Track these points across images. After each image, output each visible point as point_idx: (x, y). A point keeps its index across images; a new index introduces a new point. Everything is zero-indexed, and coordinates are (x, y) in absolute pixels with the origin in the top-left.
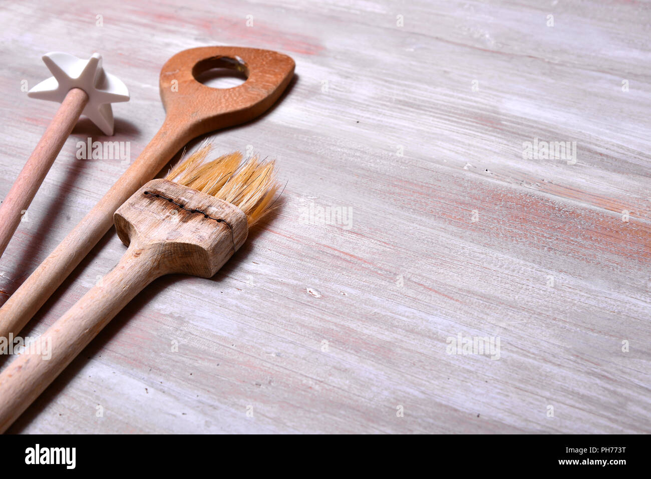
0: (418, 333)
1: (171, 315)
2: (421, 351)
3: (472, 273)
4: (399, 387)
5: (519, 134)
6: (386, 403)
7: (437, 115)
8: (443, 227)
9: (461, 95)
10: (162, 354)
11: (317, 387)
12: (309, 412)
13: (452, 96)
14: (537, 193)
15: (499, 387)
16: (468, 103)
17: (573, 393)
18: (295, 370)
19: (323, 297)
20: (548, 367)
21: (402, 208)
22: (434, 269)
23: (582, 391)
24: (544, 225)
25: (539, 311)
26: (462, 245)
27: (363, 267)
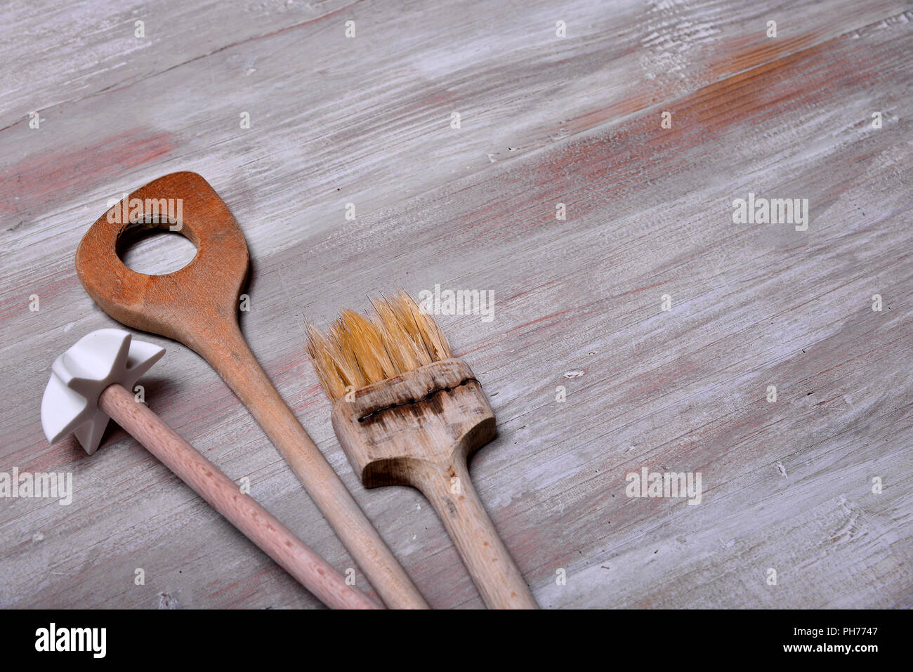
0: (685, 332)
1: (515, 500)
2: (707, 343)
3: (640, 250)
4: (737, 383)
5: (479, 92)
6: (747, 403)
7: (390, 126)
8: (561, 230)
9: (374, 89)
10: (565, 533)
11: (695, 438)
12: (718, 459)
13: (370, 96)
14: (572, 138)
15: (783, 319)
16: (392, 92)
17: (822, 280)
18: (663, 443)
19: (586, 371)
20: (785, 276)
21: (509, 241)
22: (613, 271)
23: (824, 273)
24: (619, 163)
25: (720, 239)
26: (599, 234)
27: (569, 319)
